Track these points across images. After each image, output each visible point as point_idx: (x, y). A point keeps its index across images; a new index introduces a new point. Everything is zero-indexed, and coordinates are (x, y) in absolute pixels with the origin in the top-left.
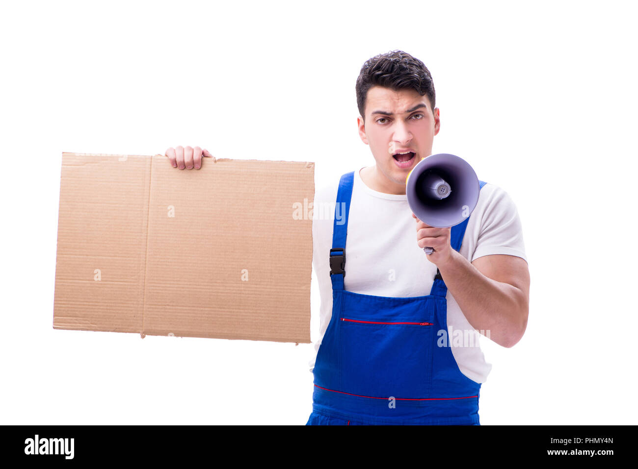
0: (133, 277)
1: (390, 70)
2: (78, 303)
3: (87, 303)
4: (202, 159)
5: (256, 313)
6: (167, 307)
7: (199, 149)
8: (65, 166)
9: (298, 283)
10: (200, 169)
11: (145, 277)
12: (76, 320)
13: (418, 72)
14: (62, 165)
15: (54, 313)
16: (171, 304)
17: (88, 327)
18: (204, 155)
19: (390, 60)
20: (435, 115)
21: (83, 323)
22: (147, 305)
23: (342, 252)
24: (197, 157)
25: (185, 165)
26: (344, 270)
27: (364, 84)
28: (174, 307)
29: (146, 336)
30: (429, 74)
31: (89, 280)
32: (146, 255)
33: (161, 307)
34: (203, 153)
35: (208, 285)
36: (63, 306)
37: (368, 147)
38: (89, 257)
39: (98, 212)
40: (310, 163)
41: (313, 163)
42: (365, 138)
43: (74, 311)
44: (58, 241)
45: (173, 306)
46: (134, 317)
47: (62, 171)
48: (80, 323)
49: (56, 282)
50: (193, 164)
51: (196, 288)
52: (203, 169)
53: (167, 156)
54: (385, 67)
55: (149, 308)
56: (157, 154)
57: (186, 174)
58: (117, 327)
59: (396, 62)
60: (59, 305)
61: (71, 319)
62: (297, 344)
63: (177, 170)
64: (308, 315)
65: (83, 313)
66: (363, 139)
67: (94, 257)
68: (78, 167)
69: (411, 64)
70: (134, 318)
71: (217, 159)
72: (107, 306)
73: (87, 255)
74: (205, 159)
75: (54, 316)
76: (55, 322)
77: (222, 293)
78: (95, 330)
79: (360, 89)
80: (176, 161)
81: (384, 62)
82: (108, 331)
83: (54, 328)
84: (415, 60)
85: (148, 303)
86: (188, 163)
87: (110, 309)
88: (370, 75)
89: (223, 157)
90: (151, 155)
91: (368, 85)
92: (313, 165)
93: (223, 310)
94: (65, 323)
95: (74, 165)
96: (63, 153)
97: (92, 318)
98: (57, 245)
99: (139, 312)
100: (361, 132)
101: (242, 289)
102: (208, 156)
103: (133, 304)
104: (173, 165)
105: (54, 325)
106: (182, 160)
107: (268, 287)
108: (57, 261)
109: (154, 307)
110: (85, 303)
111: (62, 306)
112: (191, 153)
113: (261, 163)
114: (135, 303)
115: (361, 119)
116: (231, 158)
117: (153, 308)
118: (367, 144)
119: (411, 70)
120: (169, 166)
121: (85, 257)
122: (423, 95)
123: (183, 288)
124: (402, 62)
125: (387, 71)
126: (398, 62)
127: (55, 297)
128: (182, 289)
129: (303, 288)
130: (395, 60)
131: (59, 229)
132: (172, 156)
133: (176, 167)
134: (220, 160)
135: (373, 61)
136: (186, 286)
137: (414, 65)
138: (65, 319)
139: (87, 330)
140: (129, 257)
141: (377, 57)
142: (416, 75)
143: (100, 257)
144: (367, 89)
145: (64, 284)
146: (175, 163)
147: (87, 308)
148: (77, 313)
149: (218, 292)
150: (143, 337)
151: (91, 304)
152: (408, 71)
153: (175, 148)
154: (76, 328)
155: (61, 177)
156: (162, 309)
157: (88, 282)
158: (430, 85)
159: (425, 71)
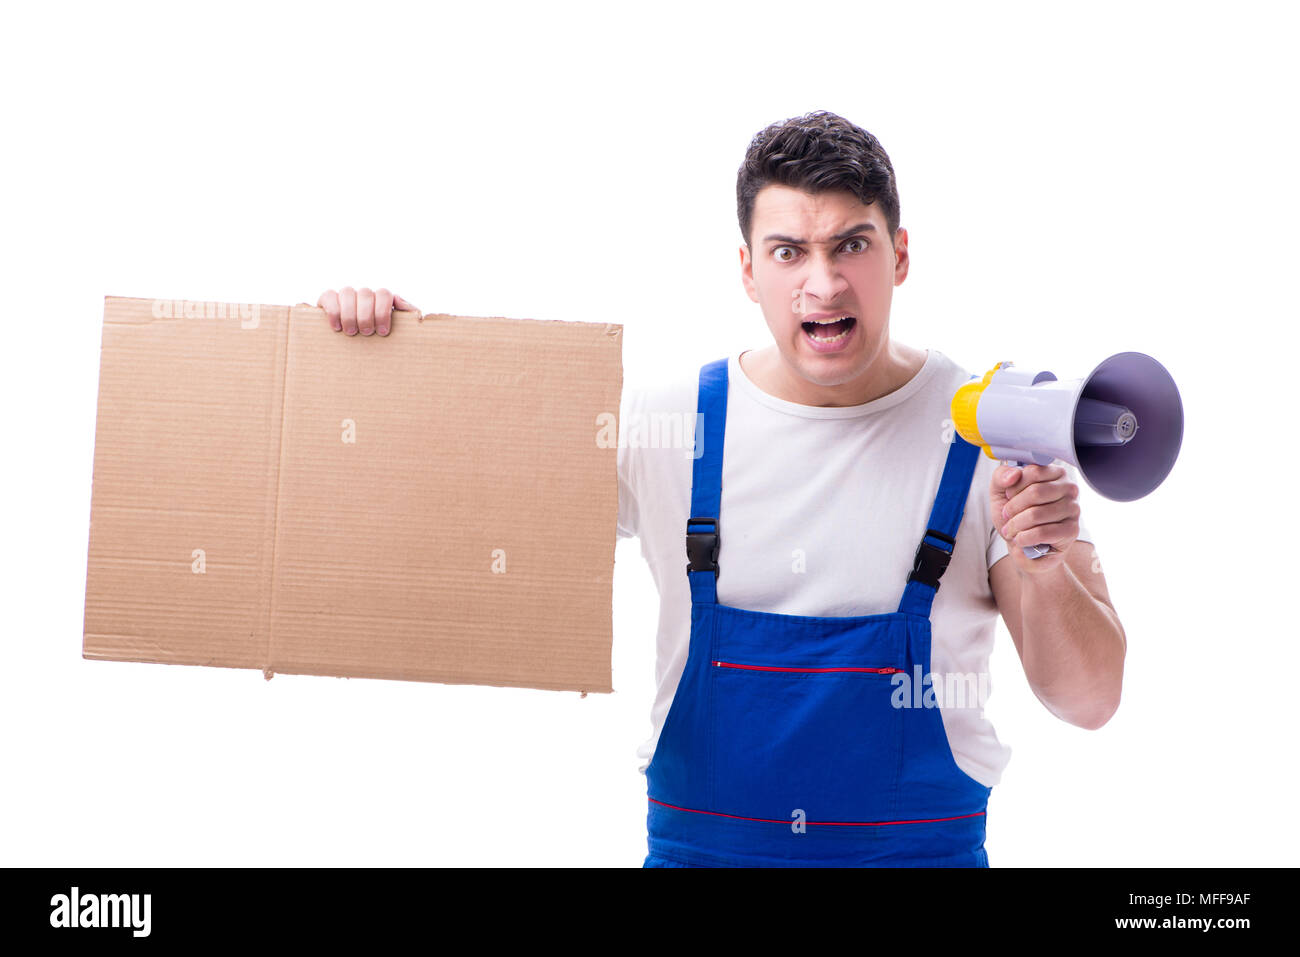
0: (247, 555)
1: (801, 150)
2: (135, 606)
3: (154, 607)
4: (392, 316)
5: (503, 630)
6: (318, 616)
7: (387, 293)
8: (111, 325)
9: (588, 571)
10: (388, 335)
11: (273, 554)
12: (131, 641)
13: (860, 157)
14: (104, 322)
15: (85, 626)
16: (327, 610)
17: (156, 655)
18: (396, 307)
19: (802, 131)
20: (897, 245)
21: (146, 648)
22: (277, 611)
23: (712, 527)
24: (382, 310)
25: (357, 327)
26: (716, 562)
27: (751, 180)
28: (333, 618)
29: (275, 674)
30: (886, 161)
31: (158, 560)
32: (276, 509)
33: (305, 616)
34: (394, 304)
35: (403, 573)
36: (105, 611)
37: (757, 309)
38: (159, 512)
39: (176, 420)
40: (614, 325)
41: (620, 327)
42: (753, 289)
43: (127, 622)
44: (93, 478)
45: (331, 614)
46: (252, 635)
47: (104, 335)
48: (138, 648)
49: (89, 562)
50: (375, 325)
51: (379, 578)
52: (396, 335)
53: (322, 307)
54: (791, 146)
55: (281, 618)
56: (301, 302)
57: (358, 345)
58: (215, 656)
59: (814, 134)
60: (95, 611)
61: (120, 640)
62: (584, 695)
63: (341, 336)
64: (606, 636)
65: (144, 627)
66: (750, 290)
67: (167, 513)
68: (137, 327)
69: (846, 140)
70: (251, 638)
71: (423, 315)
72: (195, 613)
73: (154, 508)
74: (399, 314)
75: (85, 633)
76: (87, 644)
77: (432, 588)
78: (169, 662)
79: (743, 189)
80: (340, 320)
81: (790, 134)
82: (197, 664)
83: (84, 657)
84: (856, 131)
85: (279, 608)
86: (364, 323)
87: (201, 620)
88: (762, 161)
89: (437, 311)
90: (287, 304)
91: (757, 181)
92: (618, 332)
93: (432, 623)
94: (107, 646)
95: (129, 323)
96: (106, 297)
97: (164, 636)
98: (93, 486)
99: (262, 627)
100: (746, 276)
101: (474, 581)
102: (405, 307)
103: (249, 609)
104: (334, 325)
105: (84, 650)
106: (352, 317)
107: (527, 577)
108: (91, 519)
109: (291, 615)
110: (149, 607)
111: (102, 611)
112: (369, 302)
113: (515, 323)
114: (253, 607)
115: (746, 251)
116: (452, 314)
117: (289, 618)
118: (756, 302)
119: (845, 151)
120: (326, 327)
121: (149, 511)
122: (869, 204)
123: (352, 577)
124: (825, 136)
125: (795, 153)
126: (818, 134)
127: (87, 594)
128: (351, 581)
129: (598, 580)
130: (813, 131)
131: (96, 454)
132: (331, 308)
133: (341, 330)
134: (431, 317)
135: (770, 132)
136: (358, 574)
137: (852, 141)
138: (106, 640)
139: (153, 661)
140: (241, 513)
141: (778, 125)
142: (854, 161)
143: (184, 513)
144: (757, 190)
145: (105, 567)
146: (337, 323)
147: (154, 618)
148: (133, 626)
149: (425, 588)
150: (268, 677)
151: (160, 608)
152: (838, 154)
153: (338, 291)
154: (131, 656)
155: (102, 348)
156: (307, 619)
157: (154, 562)
158: (885, 183)
159: (877, 155)
